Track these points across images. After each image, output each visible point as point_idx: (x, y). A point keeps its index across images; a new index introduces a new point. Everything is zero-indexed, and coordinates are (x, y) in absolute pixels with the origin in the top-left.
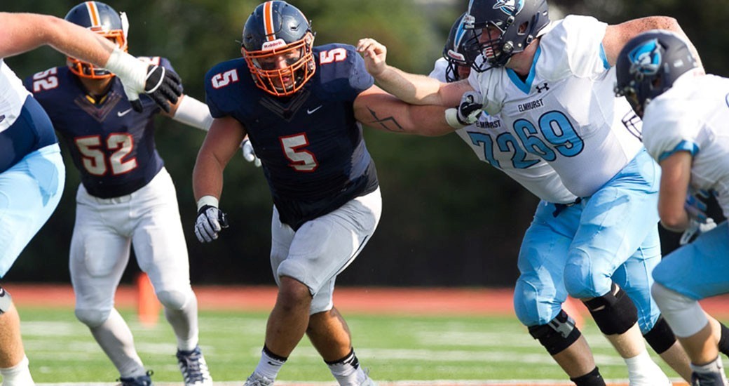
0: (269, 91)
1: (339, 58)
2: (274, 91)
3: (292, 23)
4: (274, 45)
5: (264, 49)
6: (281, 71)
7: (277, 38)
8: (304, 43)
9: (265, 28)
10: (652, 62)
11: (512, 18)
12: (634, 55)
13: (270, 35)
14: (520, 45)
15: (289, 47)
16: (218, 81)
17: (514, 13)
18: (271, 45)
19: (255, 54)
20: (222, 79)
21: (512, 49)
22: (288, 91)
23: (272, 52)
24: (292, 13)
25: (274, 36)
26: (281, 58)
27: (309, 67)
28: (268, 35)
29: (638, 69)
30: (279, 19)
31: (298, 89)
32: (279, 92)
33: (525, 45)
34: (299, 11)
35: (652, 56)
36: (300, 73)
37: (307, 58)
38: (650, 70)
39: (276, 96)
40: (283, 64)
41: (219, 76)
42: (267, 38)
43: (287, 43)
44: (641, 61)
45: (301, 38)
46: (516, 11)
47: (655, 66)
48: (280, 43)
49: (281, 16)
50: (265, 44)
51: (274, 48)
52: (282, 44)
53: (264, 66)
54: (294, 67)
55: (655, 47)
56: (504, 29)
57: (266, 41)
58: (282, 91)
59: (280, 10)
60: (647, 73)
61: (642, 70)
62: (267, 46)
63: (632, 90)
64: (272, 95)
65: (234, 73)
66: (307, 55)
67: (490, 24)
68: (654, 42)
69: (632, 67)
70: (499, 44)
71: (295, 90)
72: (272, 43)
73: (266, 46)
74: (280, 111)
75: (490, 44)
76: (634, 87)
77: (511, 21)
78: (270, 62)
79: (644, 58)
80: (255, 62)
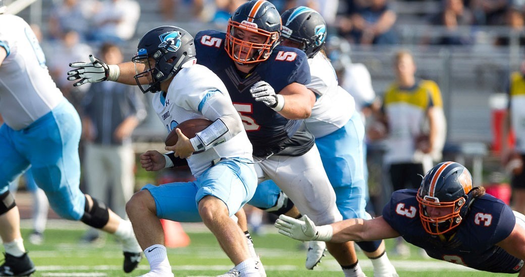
0: (229, 54)
1: (290, 59)
2: (232, 56)
4: (249, 26)
7: (254, 22)
8: (270, 36)
9: (251, 12)
13: (251, 17)
15: (259, 31)
16: (207, 40)
20: (209, 40)
24: (274, 14)
25: (253, 20)
28: (250, 17)
39: (232, 59)
41: (209, 37)
42: (248, 18)
48: (254, 27)
50: (244, 21)
57: (246, 20)
59: (267, 8)
64: (230, 57)
65: (219, 41)
72: (249, 23)
73: (244, 23)
74: (237, 83)
80: (233, 31)
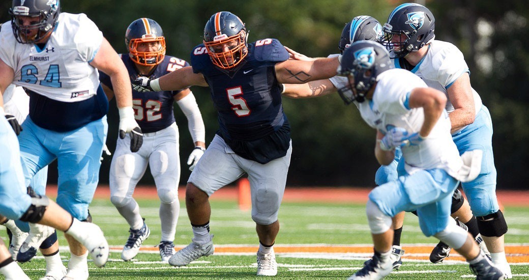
0: (219, 66)
1: (267, 43)
2: (222, 66)
3: (232, 24)
4: (220, 38)
5: (215, 41)
6: (225, 54)
7: (222, 34)
8: (239, 37)
9: (215, 28)
10: (369, 61)
11: (416, 31)
12: (358, 54)
13: (218, 32)
14: (416, 47)
15: (230, 39)
17: (417, 28)
18: (219, 38)
19: (211, 44)
21: (413, 49)
22: (230, 66)
23: (219, 42)
24: (232, 19)
25: (220, 32)
26: (225, 46)
27: (243, 51)
29: (359, 63)
30: (224, 22)
31: (236, 64)
32: (225, 66)
33: (419, 48)
34: (238, 17)
35: (369, 57)
36: (237, 54)
37: (242, 45)
38: (366, 66)
39: (224, 69)
40: (226, 49)
41: (199, 49)
42: (217, 33)
43: (228, 36)
44: (361, 59)
45: (238, 33)
46: (418, 27)
47: (370, 64)
48: (224, 36)
49: (225, 20)
50: (215, 37)
51: (220, 40)
52: (225, 37)
53: (216, 51)
54: (233, 51)
55: (371, 53)
56: (410, 37)
57: (216, 36)
58: (227, 66)
59: (225, 17)
60: (364, 67)
61: (362, 64)
62: (216, 39)
63: (352, 74)
66: (241, 43)
67: (402, 32)
68: (371, 49)
69: (355, 61)
70: (404, 46)
71: (234, 65)
72: (219, 36)
75: (399, 44)
76: (354, 73)
77: (415, 32)
78: (219, 48)
79: (364, 58)
80: (211, 48)
